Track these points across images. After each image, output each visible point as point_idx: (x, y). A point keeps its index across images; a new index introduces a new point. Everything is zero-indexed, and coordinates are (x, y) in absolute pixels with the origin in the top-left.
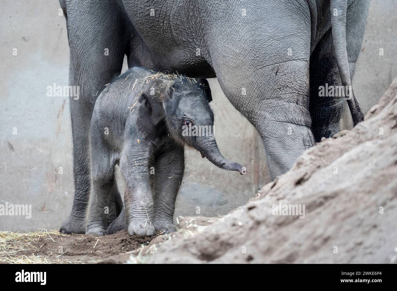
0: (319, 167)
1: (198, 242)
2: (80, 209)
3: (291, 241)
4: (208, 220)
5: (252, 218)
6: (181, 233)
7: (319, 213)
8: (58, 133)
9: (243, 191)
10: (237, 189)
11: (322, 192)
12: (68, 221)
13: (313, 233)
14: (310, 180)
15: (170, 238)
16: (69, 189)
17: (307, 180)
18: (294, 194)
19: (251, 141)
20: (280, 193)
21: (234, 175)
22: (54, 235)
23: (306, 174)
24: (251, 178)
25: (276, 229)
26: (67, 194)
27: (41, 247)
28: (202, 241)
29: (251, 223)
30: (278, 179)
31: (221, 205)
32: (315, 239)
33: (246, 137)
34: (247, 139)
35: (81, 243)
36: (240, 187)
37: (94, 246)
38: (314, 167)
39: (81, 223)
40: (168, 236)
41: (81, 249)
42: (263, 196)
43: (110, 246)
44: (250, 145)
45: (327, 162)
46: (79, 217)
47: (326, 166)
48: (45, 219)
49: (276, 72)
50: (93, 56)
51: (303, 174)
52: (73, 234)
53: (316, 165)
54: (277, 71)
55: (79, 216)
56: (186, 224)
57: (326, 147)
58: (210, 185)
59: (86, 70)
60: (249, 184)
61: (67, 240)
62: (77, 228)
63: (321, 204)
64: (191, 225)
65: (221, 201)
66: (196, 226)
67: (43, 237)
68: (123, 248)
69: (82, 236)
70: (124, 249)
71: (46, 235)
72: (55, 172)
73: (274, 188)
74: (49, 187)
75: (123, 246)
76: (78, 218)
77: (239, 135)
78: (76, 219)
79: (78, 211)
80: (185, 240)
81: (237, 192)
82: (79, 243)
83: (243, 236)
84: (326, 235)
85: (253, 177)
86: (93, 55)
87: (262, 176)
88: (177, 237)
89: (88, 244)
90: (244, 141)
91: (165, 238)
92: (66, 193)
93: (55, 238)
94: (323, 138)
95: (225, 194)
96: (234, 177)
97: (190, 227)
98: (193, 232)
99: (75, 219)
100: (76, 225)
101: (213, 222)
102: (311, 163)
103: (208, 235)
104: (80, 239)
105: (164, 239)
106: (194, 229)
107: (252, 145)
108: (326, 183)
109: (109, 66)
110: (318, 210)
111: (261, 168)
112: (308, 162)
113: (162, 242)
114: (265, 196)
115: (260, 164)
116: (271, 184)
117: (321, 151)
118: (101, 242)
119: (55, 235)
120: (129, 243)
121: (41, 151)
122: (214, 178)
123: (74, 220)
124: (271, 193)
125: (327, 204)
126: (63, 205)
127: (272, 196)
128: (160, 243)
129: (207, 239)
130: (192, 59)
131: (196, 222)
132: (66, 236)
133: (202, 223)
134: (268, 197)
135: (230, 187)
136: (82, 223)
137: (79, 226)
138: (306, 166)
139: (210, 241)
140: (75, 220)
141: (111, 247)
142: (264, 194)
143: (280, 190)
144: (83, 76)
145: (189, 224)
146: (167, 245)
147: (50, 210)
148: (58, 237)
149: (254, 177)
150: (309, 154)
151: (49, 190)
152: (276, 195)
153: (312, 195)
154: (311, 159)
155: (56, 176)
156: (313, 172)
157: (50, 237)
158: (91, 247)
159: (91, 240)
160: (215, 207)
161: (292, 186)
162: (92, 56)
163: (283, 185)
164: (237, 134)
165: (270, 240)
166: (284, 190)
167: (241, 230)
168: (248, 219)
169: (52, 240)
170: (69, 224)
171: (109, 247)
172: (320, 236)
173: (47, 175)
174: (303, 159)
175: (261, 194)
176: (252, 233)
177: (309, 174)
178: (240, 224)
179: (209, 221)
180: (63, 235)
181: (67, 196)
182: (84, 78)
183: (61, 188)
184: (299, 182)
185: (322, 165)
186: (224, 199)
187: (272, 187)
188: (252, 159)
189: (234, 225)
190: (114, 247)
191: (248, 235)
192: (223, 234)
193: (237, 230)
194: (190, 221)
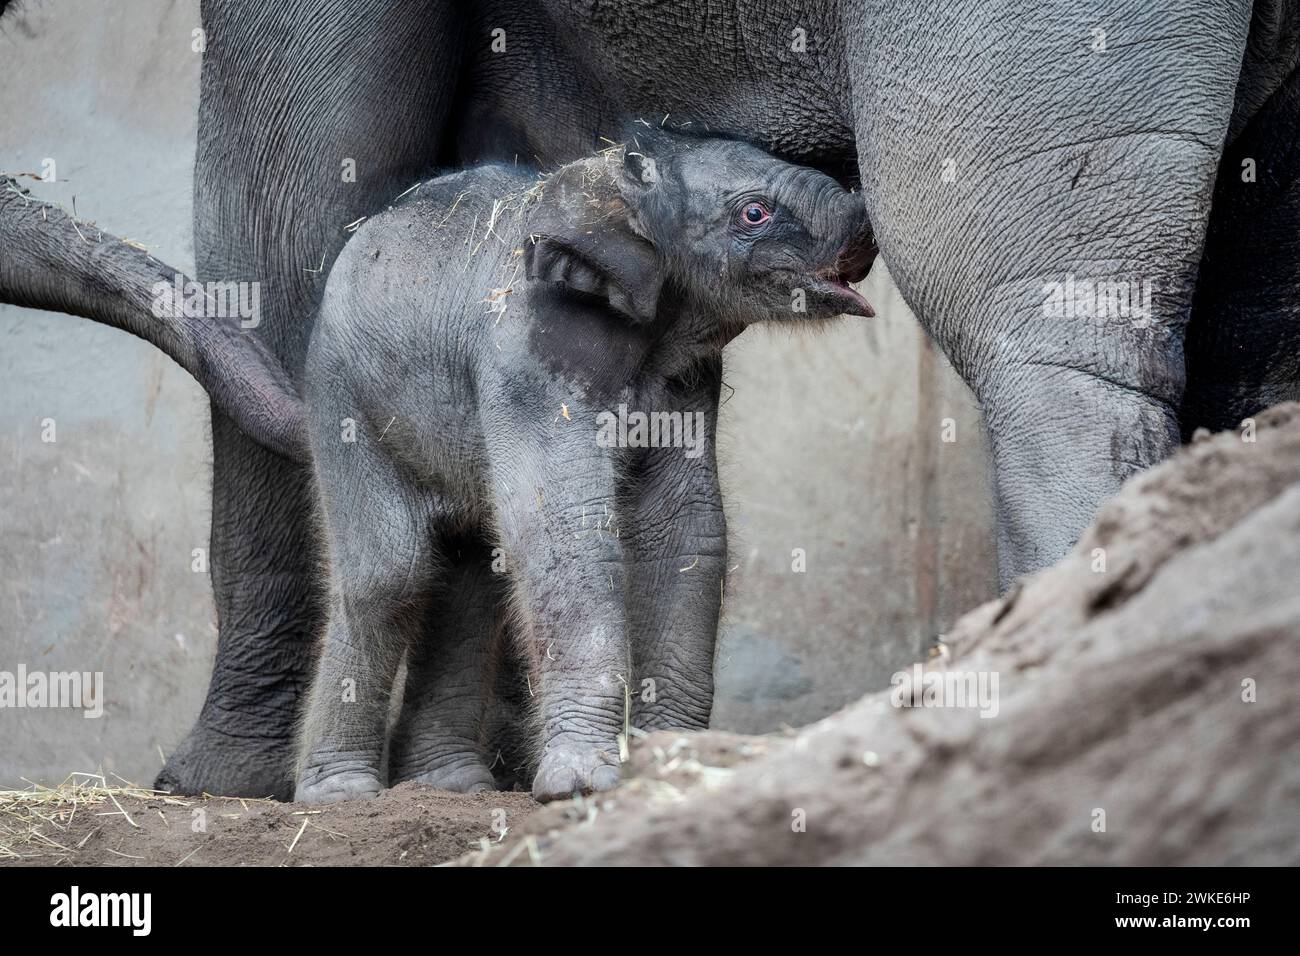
0: (1184, 542)
1: (705, 827)
2: (242, 705)
3: (1070, 828)
4: (744, 744)
5: (918, 737)
6: (637, 793)
7: (1184, 721)
8: (151, 403)
9: (875, 644)
10: (851, 635)
11: (1197, 636)
12: (190, 750)
13: (1162, 794)
14: (1152, 592)
15: (593, 813)
16: (191, 625)
17: (1139, 589)
18: (1086, 645)
19: (910, 448)
20: (1030, 641)
21: (840, 582)
22: (133, 798)
23: (1133, 569)
24: (905, 596)
25: (1013, 781)
26: (182, 645)
27: (81, 844)
28: (720, 823)
29: (914, 756)
30: (1020, 587)
31: (786, 696)
32: (1168, 822)
33: (889, 432)
34: (892, 440)
35: (239, 830)
36: (862, 630)
37: (289, 844)
38: (1163, 543)
39: (242, 758)
40: (585, 806)
41: (239, 856)
42: (962, 653)
43: (351, 844)
44: (905, 465)
45: (1216, 521)
46: (235, 736)
47: (1210, 538)
48: (98, 739)
49: (1074, 175)
50: (339, 110)
51: (1120, 568)
52: (208, 798)
53: (1171, 532)
54: (1081, 170)
55: (234, 732)
56: (654, 758)
57: (1214, 466)
58: (743, 617)
59: (306, 163)
60: (897, 617)
61: (183, 818)
62: (224, 776)
63: (1192, 685)
64: (673, 765)
65: (788, 680)
66: (694, 766)
67: (90, 808)
68: (404, 854)
69: (244, 803)
70: (406, 857)
71: (101, 798)
72: (137, 557)
73: (1007, 624)
74: (114, 616)
75: (405, 847)
76: (231, 740)
77: (861, 423)
78: (219, 744)
79: (233, 713)
80: (655, 820)
81: (850, 650)
82: (230, 830)
83: (882, 805)
84: (1212, 806)
85: (912, 592)
86: (338, 105)
87: (948, 587)
88: (620, 806)
89: (265, 836)
90: (880, 447)
91: (573, 814)
92: (180, 638)
93: (137, 809)
94: (1201, 432)
95: (803, 656)
96: (838, 588)
97: (672, 773)
98: (683, 792)
99: (216, 741)
100: (223, 764)
101: (761, 755)
102: (1154, 526)
103: (743, 801)
104: (235, 817)
105: (566, 816)
106: (687, 779)
107: (912, 466)
108: (1213, 605)
109: (399, 152)
110: (1182, 707)
111: (947, 557)
112: (1143, 523)
113: (558, 827)
114: (968, 652)
115: (943, 539)
116: (993, 608)
117: (1192, 480)
118: (319, 828)
119: (138, 799)
120: (428, 835)
121: (83, 470)
122: (760, 594)
123: (212, 745)
124: (994, 641)
125: (1216, 685)
126: (169, 685)
127: (997, 651)
128: (554, 834)
129: (742, 815)
130: (806, 135)
131: (694, 753)
132: (179, 802)
133: (716, 758)
134: (980, 655)
135: (822, 627)
136: (246, 759)
137: (234, 767)
138: (1133, 536)
139: (753, 825)
140: (219, 748)
141: (357, 850)
142: (962, 647)
143: (1031, 630)
144: (291, 184)
145: (668, 759)
146: (582, 837)
147: (115, 704)
148: (150, 808)
149: (919, 592)
150: (1146, 489)
151: (115, 627)
152: (1015, 649)
153: (1159, 650)
154: (1154, 511)
155: (141, 572)
156: (1161, 561)
157: (117, 804)
158: (278, 850)
159: (278, 820)
160: (762, 705)
161: (1077, 615)
162: (335, 109)
163: (1041, 609)
164: (853, 420)
165: (992, 822)
166: (1045, 630)
167: (872, 783)
168: (903, 743)
169: (125, 819)
170: (193, 760)
171: (350, 848)
172: (1189, 809)
173: (108, 569)
174: (1121, 510)
175: (952, 646)
176: (921, 795)
177: (1145, 570)
178: (870, 758)
179: (746, 750)
180: (168, 800)
181: (185, 652)
182: (295, 189)
183: (161, 618)
184: (1105, 600)
185: (1197, 536)
186: (800, 673)
187: (998, 619)
188: (913, 520)
189: (846, 763)
190: (368, 849)
191: (902, 800)
192: (804, 800)
193: (858, 781)
194: (673, 750)
